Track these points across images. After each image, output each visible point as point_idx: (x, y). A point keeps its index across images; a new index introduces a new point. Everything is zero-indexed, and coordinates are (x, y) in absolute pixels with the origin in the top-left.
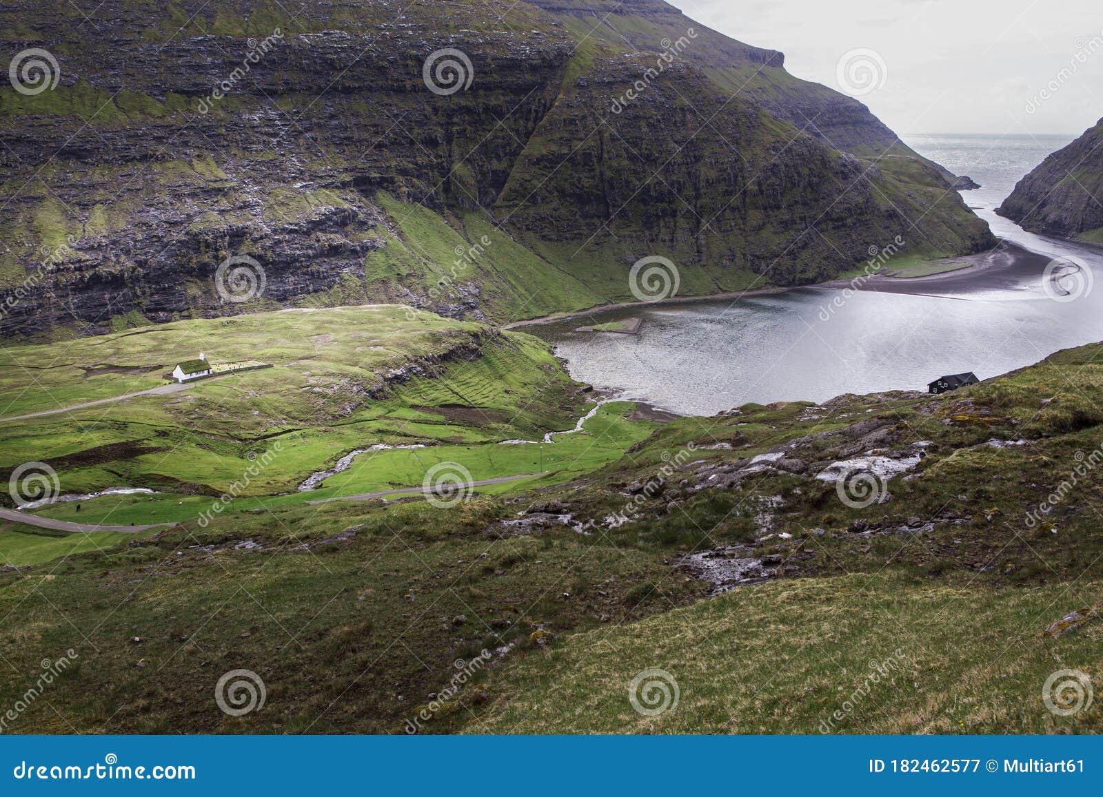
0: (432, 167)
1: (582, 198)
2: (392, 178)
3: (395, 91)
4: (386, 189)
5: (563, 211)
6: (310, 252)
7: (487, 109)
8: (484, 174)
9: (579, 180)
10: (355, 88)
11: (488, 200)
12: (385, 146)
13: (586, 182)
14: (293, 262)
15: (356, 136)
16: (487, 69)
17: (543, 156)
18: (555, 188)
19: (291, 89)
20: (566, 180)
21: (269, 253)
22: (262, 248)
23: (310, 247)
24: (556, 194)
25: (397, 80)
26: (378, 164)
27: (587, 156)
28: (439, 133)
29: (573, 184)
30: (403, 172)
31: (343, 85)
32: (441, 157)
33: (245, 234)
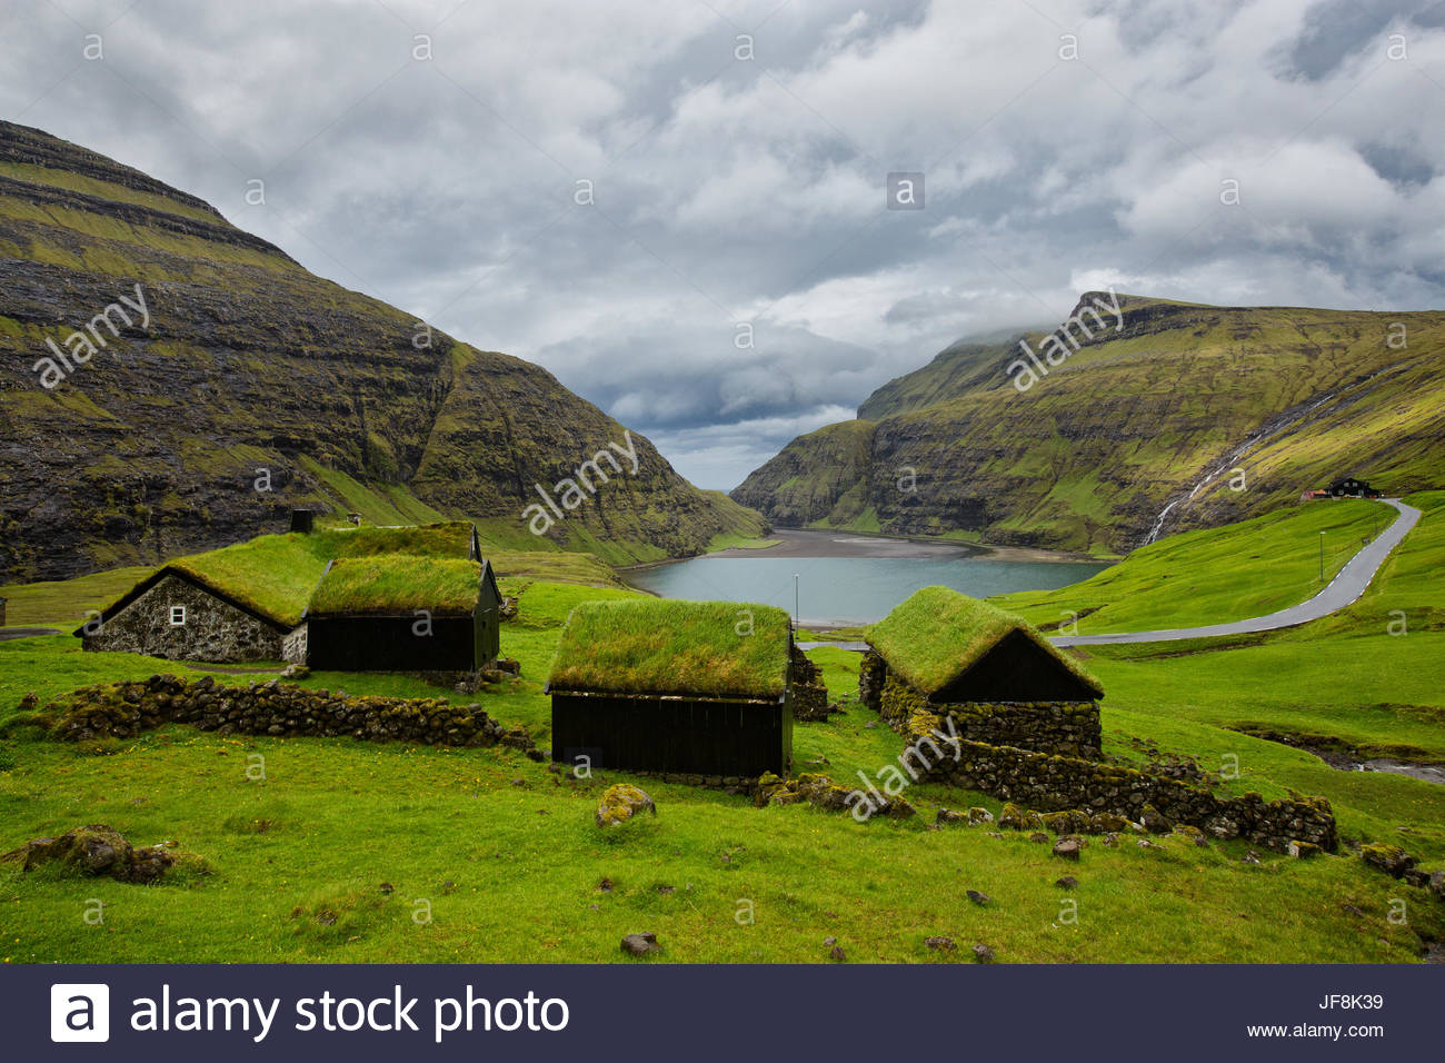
0: (349, 436)
1: (498, 476)
2: (313, 442)
3: (290, 354)
4: (307, 453)
5: (483, 488)
6: (255, 512)
7: (392, 383)
8: (399, 449)
9: (493, 458)
10: (246, 345)
11: (405, 476)
12: (298, 408)
13: (500, 460)
14: (237, 523)
15: (263, 394)
16: (384, 345)
17: (458, 432)
18: (473, 465)
19: (167, 336)
20: (482, 457)
21: (206, 512)
22: (196, 503)
23: (253, 506)
24: (474, 470)
25: (292, 344)
26: (295, 426)
27: (498, 435)
28: (349, 401)
29: (488, 462)
30: (323, 437)
31: (232, 339)
32: (355, 426)
33: (166, 485)
